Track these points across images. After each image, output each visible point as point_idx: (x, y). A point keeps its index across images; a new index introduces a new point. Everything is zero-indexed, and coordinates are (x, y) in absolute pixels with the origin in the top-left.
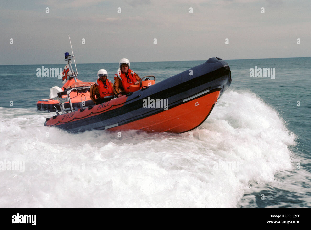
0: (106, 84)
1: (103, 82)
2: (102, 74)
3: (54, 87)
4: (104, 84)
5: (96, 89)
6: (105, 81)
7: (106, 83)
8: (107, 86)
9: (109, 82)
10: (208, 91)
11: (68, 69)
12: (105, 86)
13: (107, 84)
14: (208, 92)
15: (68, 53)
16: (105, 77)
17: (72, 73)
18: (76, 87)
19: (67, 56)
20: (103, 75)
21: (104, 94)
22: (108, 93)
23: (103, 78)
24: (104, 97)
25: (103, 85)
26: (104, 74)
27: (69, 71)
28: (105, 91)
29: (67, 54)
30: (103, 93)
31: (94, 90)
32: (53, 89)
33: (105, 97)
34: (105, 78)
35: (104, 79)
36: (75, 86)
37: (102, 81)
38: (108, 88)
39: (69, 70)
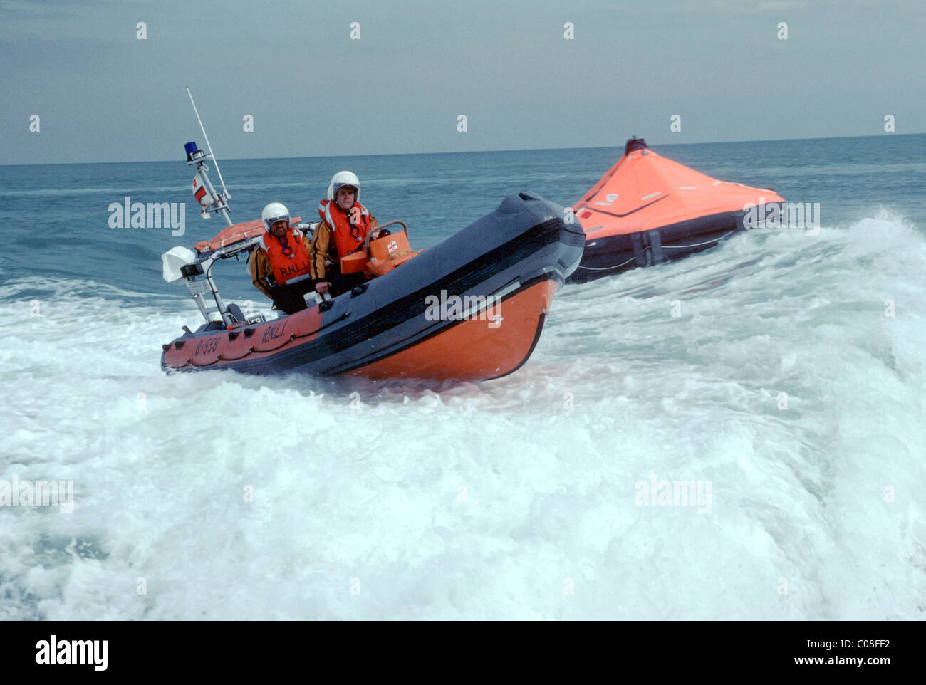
0: (289, 245)
1: (278, 238)
2: (272, 217)
3: (169, 253)
4: (282, 244)
5: (265, 261)
6: (285, 236)
7: (287, 243)
8: (290, 248)
9: (295, 237)
10: (517, 285)
11: (202, 187)
12: (287, 251)
13: (292, 243)
14: (518, 289)
15: (194, 143)
16: (284, 224)
17: (213, 198)
18: (225, 246)
19: (191, 154)
20: (275, 219)
21: (285, 272)
22: (296, 270)
23: (278, 228)
24: (286, 283)
25: (281, 248)
26: (277, 216)
27: (205, 194)
28: (286, 264)
29: (191, 148)
30: (283, 271)
31: (259, 264)
32: (169, 257)
33: (289, 282)
34: (283, 227)
35: (282, 229)
36: (221, 243)
37: (276, 236)
38: (293, 255)
39: (204, 190)
